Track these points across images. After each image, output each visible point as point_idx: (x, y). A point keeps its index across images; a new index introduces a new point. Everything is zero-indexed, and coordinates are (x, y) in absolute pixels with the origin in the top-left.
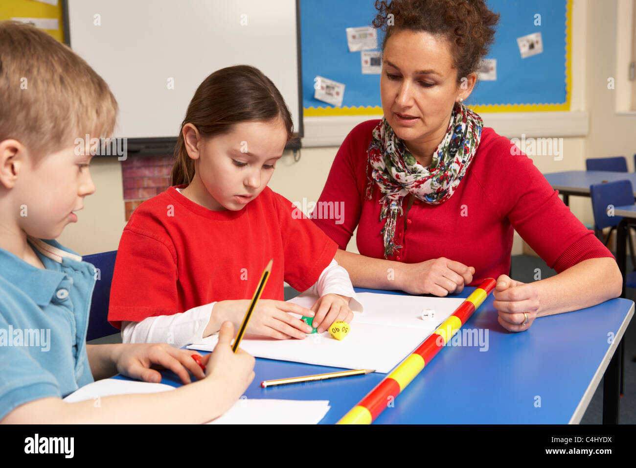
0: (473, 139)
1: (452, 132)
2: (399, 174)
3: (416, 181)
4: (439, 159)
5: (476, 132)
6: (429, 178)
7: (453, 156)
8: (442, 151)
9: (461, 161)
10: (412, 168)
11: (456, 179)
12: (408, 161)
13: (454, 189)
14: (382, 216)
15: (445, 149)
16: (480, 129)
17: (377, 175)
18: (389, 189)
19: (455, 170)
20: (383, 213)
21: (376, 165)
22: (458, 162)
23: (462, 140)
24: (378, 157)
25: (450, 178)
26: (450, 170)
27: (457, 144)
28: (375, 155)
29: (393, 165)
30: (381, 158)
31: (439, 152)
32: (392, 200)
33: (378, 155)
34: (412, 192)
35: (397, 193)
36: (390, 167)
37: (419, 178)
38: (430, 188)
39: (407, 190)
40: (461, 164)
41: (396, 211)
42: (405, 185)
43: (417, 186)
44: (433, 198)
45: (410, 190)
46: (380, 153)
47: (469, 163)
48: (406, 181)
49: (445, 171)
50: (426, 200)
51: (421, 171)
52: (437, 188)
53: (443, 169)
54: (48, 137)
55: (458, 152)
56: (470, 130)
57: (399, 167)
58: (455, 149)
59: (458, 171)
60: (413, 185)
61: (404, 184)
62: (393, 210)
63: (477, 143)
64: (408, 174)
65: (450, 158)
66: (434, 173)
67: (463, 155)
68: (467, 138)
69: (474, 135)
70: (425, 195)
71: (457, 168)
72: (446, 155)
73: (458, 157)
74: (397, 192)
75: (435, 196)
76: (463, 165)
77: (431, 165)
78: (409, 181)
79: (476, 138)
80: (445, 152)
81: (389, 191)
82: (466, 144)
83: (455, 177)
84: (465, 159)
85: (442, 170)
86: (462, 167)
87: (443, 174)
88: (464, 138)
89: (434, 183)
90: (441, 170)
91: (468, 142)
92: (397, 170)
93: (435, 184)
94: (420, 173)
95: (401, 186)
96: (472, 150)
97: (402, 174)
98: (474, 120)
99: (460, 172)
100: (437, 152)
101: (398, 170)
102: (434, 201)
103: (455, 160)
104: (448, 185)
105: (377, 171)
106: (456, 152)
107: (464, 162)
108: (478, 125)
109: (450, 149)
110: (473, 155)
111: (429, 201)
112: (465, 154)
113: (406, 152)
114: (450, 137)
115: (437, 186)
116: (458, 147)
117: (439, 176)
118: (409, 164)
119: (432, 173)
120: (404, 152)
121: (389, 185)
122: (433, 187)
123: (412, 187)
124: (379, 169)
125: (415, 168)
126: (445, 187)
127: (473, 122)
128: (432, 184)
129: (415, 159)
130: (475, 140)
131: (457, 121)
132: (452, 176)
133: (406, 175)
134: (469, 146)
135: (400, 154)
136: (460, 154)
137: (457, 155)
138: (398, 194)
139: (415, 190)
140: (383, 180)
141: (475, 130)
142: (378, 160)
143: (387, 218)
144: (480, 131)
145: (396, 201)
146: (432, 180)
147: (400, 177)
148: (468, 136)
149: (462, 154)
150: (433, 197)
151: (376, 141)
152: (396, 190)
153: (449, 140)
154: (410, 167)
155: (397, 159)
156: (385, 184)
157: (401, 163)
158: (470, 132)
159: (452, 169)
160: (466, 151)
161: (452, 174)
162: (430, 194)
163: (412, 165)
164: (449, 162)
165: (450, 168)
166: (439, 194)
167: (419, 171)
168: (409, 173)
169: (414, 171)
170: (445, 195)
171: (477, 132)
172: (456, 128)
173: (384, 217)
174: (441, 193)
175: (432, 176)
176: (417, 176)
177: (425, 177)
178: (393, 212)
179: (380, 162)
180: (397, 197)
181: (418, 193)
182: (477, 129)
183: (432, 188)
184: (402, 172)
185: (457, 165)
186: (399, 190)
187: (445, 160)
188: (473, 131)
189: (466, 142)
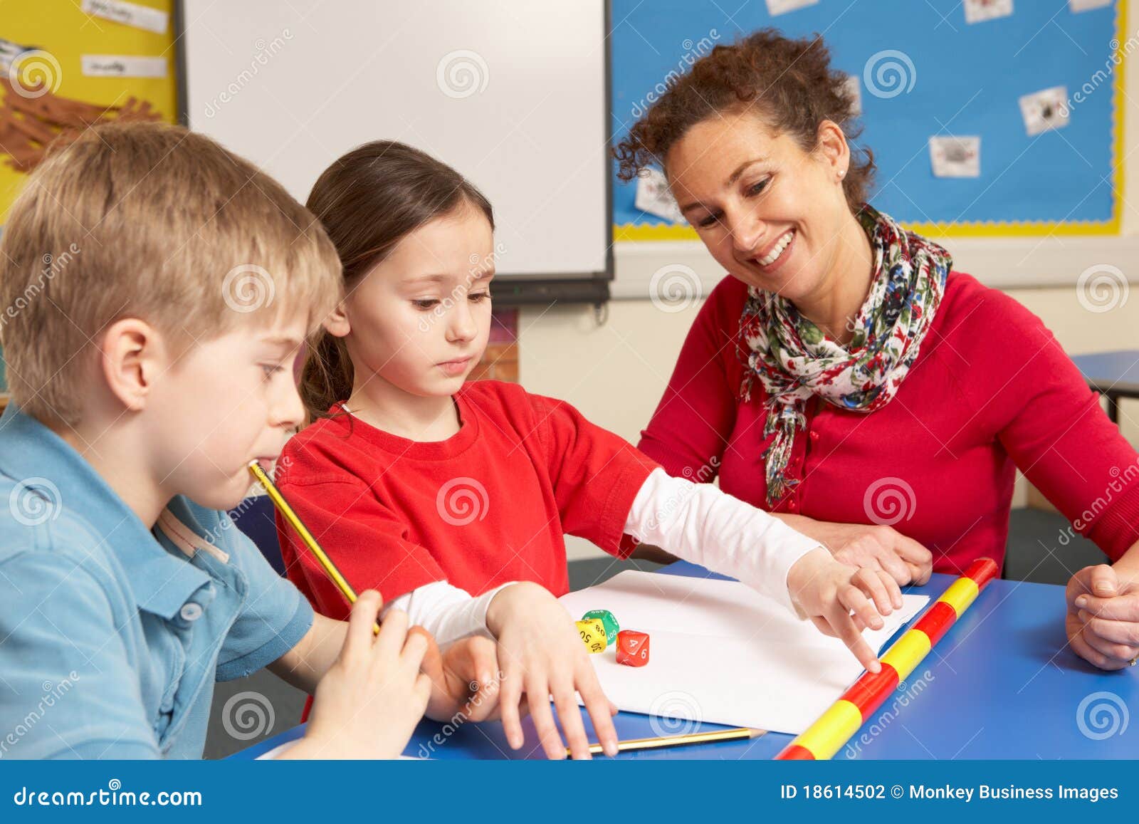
0: (930, 292)
1: (885, 280)
2: (794, 359)
3: (823, 372)
4: (867, 331)
5: (935, 279)
6: (847, 364)
7: (892, 324)
8: (870, 315)
9: (905, 332)
10: (817, 350)
11: (898, 365)
12: (808, 336)
13: (896, 383)
14: (768, 430)
15: (876, 313)
16: (943, 271)
17: (757, 361)
18: (777, 385)
19: (895, 351)
20: (770, 424)
21: (754, 343)
22: (900, 335)
23: (907, 294)
24: (755, 330)
25: (885, 366)
26: (886, 350)
27: (897, 303)
28: (750, 326)
29: (782, 346)
30: (761, 330)
31: (867, 318)
32: (785, 405)
33: (755, 325)
34: (819, 392)
35: (793, 393)
36: (777, 348)
37: (830, 367)
38: (850, 383)
39: (809, 389)
40: (907, 340)
41: (793, 422)
42: (806, 381)
43: (827, 381)
44: (858, 401)
45: (814, 389)
46: (760, 321)
47: (923, 336)
48: (807, 371)
49: (876, 353)
50: (843, 404)
51: (834, 353)
52: (863, 384)
53: (873, 347)
54: (196, 310)
55: (900, 316)
56: (923, 274)
57: (792, 350)
58: (894, 312)
59: (900, 352)
60: (819, 379)
61: (803, 377)
62: (786, 420)
63: (936, 298)
64: (811, 359)
65: (886, 327)
66: (857, 355)
67: (910, 321)
68: (918, 291)
69: (931, 283)
70: (843, 397)
71: (900, 345)
72: (879, 322)
73: (901, 326)
74: (792, 390)
75: (862, 397)
76: (910, 341)
77: (852, 342)
78: (811, 372)
79: (935, 289)
80: (877, 318)
81: (777, 389)
82: (915, 302)
83: (896, 362)
84: (915, 329)
85: (871, 351)
86: (908, 343)
87: (872, 358)
88: (911, 291)
89: (857, 374)
90: (869, 350)
91: (920, 298)
92: (789, 353)
93: (859, 376)
94: (831, 356)
95: (800, 382)
96: (928, 312)
97: (799, 361)
98: (932, 257)
99: (904, 352)
100: (861, 318)
101: (791, 353)
102: (859, 406)
103: (895, 330)
104: (884, 378)
105: (756, 354)
106: (896, 315)
107: (912, 334)
108: (939, 264)
109: (885, 311)
110: (931, 320)
111: (850, 405)
112: (914, 319)
113: (803, 321)
114: (883, 288)
115: (863, 379)
116: (901, 307)
117: (866, 362)
118: (810, 342)
119: (854, 355)
120: (799, 320)
121: (777, 378)
122: (856, 383)
123: (818, 383)
124: (759, 350)
125: (822, 348)
126: (878, 380)
127: (929, 259)
128: (853, 377)
129: (820, 331)
130: (934, 293)
131: (892, 258)
132: (890, 361)
133: (806, 362)
134: (921, 304)
135: (792, 327)
136: (905, 320)
137: (899, 323)
138: (794, 395)
139: (824, 388)
140: (766, 369)
141: (933, 275)
142: (757, 334)
143: (776, 433)
144: (943, 276)
145: (792, 405)
146: (853, 370)
147: (795, 365)
148: (920, 285)
149: (907, 320)
150: (859, 398)
151: (752, 300)
152: (791, 386)
153: (881, 295)
154: (812, 348)
155: (787, 337)
156: (770, 377)
157: (794, 341)
158: (923, 279)
159: (889, 348)
160: (916, 315)
161: (890, 358)
162: (851, 395)
163: (817, 344)
164: (884, 334)
165: (885, 346)
166: (868, 394)
167: (829, 352)
168: (811, 357)
169: (820, 354)
170: (879, 394)
171: (937, 277)
172: (892, 272)
173: (772, 431)
174: (872, 392)
175: (853, 362)
176: (826, 362)
177: (841, 364)
178: (789, 424)
179: (759, 338)
180: (791, 400)
181: (829, 393)
182: (938, 272)
183: (853, 384)
184: (798, 356)
185: (899, 340)
186: (795, 388)
187: (877, 331)
188: (929, 276)
189: (915, 298)
